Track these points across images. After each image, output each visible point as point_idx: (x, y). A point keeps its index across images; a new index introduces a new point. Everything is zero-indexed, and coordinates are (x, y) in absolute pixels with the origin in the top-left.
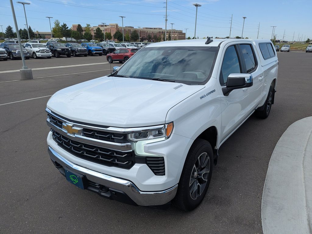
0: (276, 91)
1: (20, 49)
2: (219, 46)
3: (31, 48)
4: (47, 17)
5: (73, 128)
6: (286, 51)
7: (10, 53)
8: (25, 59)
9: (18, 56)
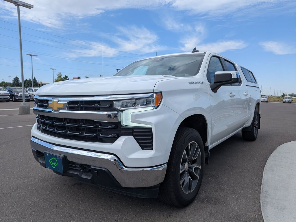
0: (261, 118)
1: (22, 92)
2: (205, 53)
3: (33, 92)
4: (51, 69)
5: (58, 103)
6: (265, 101)
7: (12, 96)
8: (26, 102)
9: (20, 98)
